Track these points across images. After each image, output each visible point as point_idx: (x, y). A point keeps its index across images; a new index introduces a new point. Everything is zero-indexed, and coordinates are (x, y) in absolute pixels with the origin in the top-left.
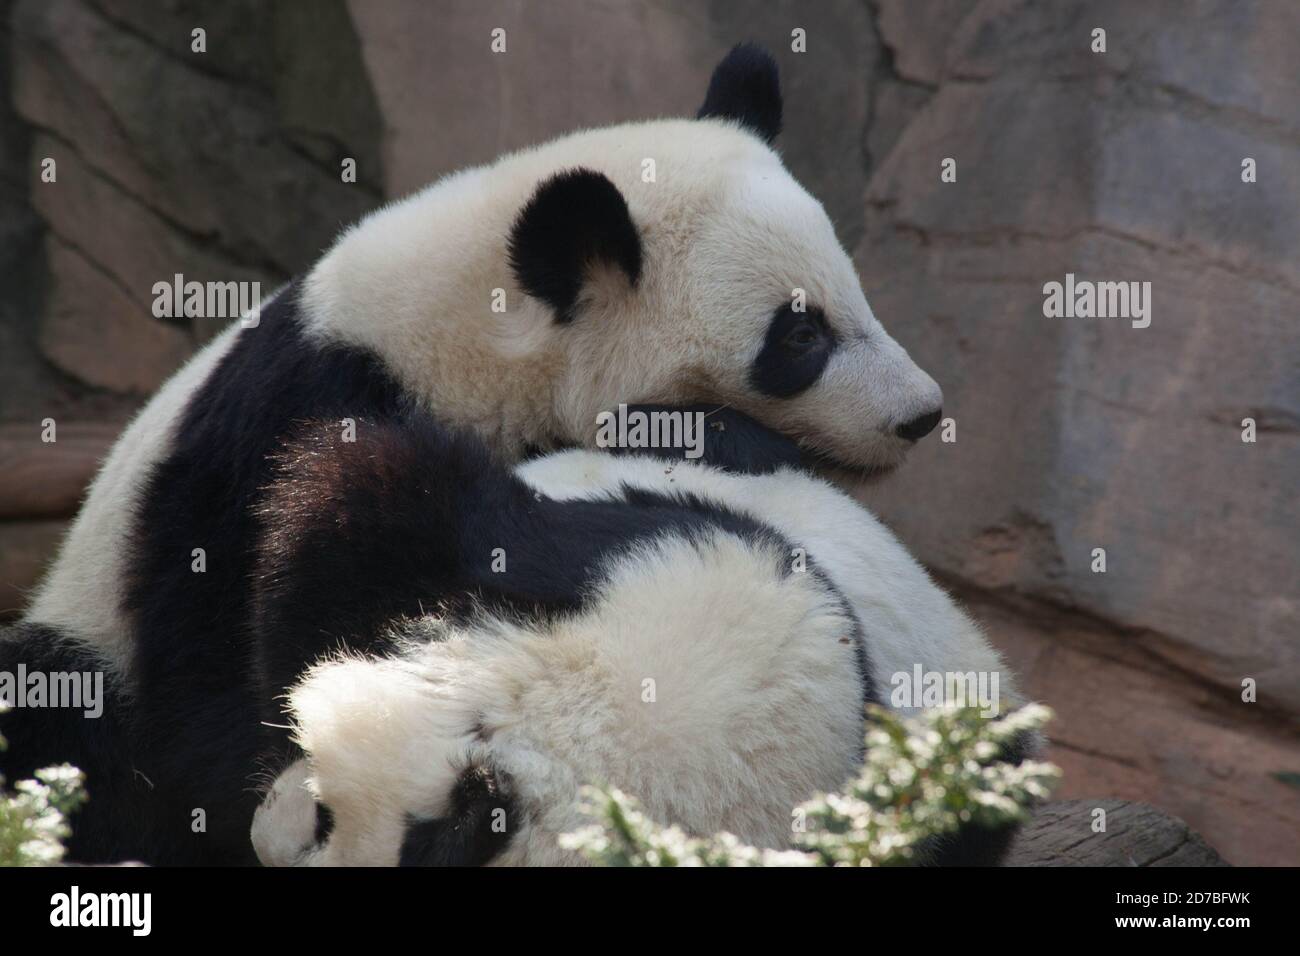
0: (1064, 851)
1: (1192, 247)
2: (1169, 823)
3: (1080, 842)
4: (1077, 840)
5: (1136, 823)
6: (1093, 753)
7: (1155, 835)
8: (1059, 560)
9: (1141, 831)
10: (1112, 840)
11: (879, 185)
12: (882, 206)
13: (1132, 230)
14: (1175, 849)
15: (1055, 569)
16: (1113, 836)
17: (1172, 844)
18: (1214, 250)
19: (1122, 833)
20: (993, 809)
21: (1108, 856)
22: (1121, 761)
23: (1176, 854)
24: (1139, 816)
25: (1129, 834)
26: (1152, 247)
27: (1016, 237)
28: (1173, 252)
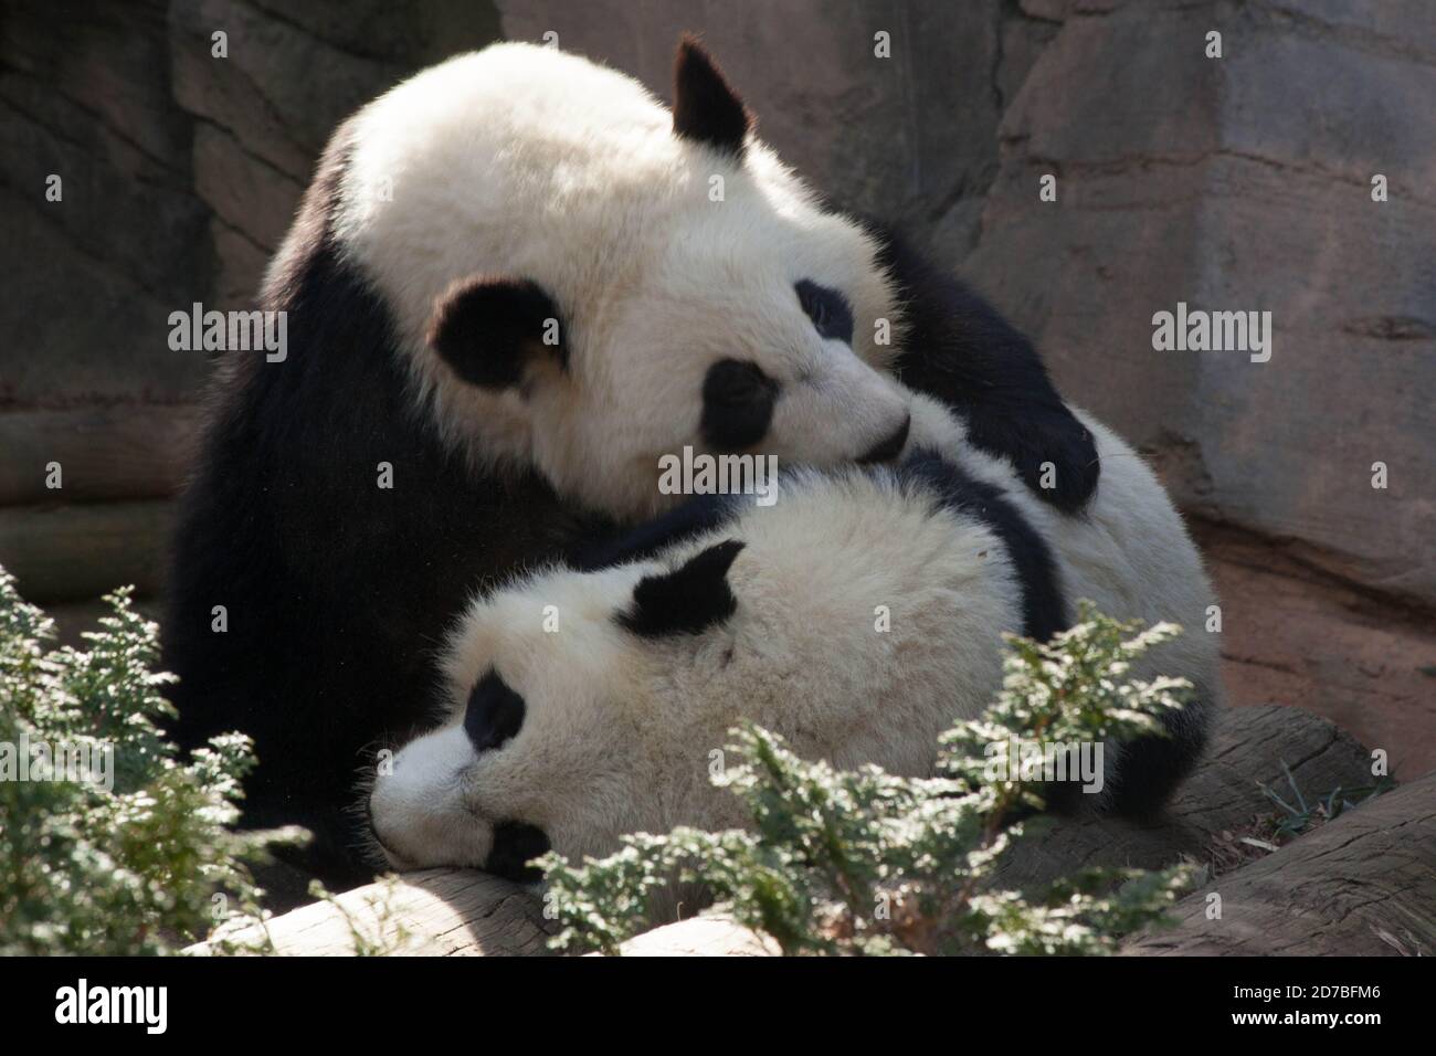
0: (1218, 758)
1: (1317, 165)
2: (1318, 724)
3: (1234, 748)
4: (1230, 747)
5: (1287, 726)
6: (1249, 661)
7: (1305, 736)
8: (1207, 477)
9: (1292, 733)
10: (1264, 744)
11: (1011, 122)
12: (1014, 141)
13: (1258, 152)
14: (1325, 748)
15: (1202, 485)
16: (1266, 740)
17: (1321, 744)
18: (1339, 166)
19: (1274, 736)
20: (1128, 723)
21: (1261, 759)
22: (1277, 667)
23: (1327, 752)
24: (1290, 719)
25: (1281, 736)
26: (1279, 166)
27: (1146, 164)
28: (1299, 170)
